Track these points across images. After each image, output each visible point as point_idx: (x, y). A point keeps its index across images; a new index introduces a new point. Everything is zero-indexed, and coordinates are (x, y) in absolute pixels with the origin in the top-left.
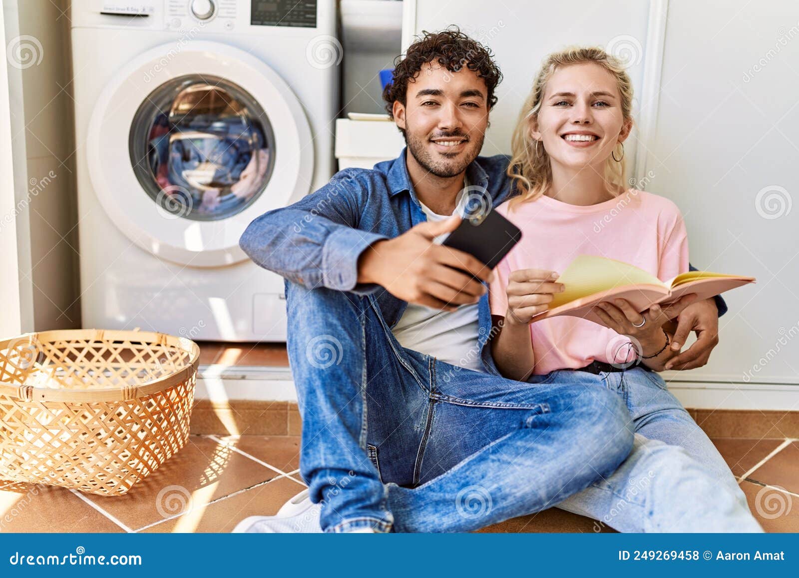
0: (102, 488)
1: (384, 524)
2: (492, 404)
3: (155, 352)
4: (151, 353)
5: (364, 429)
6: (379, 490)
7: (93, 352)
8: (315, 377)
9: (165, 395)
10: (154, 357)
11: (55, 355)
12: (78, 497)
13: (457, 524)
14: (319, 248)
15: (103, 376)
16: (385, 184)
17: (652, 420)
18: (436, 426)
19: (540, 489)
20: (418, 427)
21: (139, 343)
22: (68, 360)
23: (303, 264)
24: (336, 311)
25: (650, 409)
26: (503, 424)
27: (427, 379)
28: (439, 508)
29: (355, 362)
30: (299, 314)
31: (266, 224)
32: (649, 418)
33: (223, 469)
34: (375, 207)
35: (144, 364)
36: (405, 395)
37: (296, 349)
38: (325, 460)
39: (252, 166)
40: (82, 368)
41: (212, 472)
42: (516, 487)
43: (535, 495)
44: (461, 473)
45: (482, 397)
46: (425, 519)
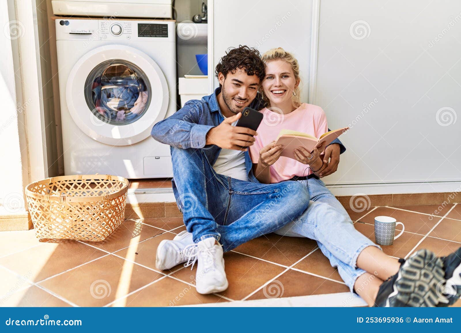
0: (95, 238)
1: (218, 237)
2: (255, 193)
3: (106, 183)
4: (104, 184)
5: (207, 203)
6: (215, 225)
7: (77, 185)
8: (187, 184)
9: (118, 198)
10: (105, 185)
11: (61, 187)
12: (82, 244)
13: (245, 237)
14: (188, 133)
15: (82, 196)
16: (208, 107)
17: (319, 198)
18: (232, 204)
19: (275, 220)
20: (225, 205)
21: (99, 180)
22: (66, 189)
23: (182, 139)
24: (193, 158)
25: (318, 193)
26: (260, 200)
27: (228, 185)
28: (238, 232)
29: (202, 178)
30: (178, 160)
31: (163, 126)
32: (318, 198)
33: (141, 231)
34: (204, 117)
35: (101, 189)
36: (219, 192)
37: (178, 174)
38: (194, 214)
39: (139, 99)
40: (73, 192)
41: (136, 232)
42: (266, 221)
43: (274, 223)
44: (245, 218)
45: (250, 190)
46: (232, 236)
